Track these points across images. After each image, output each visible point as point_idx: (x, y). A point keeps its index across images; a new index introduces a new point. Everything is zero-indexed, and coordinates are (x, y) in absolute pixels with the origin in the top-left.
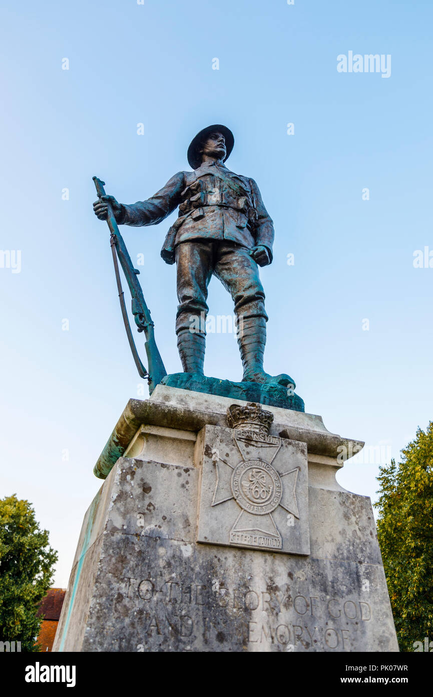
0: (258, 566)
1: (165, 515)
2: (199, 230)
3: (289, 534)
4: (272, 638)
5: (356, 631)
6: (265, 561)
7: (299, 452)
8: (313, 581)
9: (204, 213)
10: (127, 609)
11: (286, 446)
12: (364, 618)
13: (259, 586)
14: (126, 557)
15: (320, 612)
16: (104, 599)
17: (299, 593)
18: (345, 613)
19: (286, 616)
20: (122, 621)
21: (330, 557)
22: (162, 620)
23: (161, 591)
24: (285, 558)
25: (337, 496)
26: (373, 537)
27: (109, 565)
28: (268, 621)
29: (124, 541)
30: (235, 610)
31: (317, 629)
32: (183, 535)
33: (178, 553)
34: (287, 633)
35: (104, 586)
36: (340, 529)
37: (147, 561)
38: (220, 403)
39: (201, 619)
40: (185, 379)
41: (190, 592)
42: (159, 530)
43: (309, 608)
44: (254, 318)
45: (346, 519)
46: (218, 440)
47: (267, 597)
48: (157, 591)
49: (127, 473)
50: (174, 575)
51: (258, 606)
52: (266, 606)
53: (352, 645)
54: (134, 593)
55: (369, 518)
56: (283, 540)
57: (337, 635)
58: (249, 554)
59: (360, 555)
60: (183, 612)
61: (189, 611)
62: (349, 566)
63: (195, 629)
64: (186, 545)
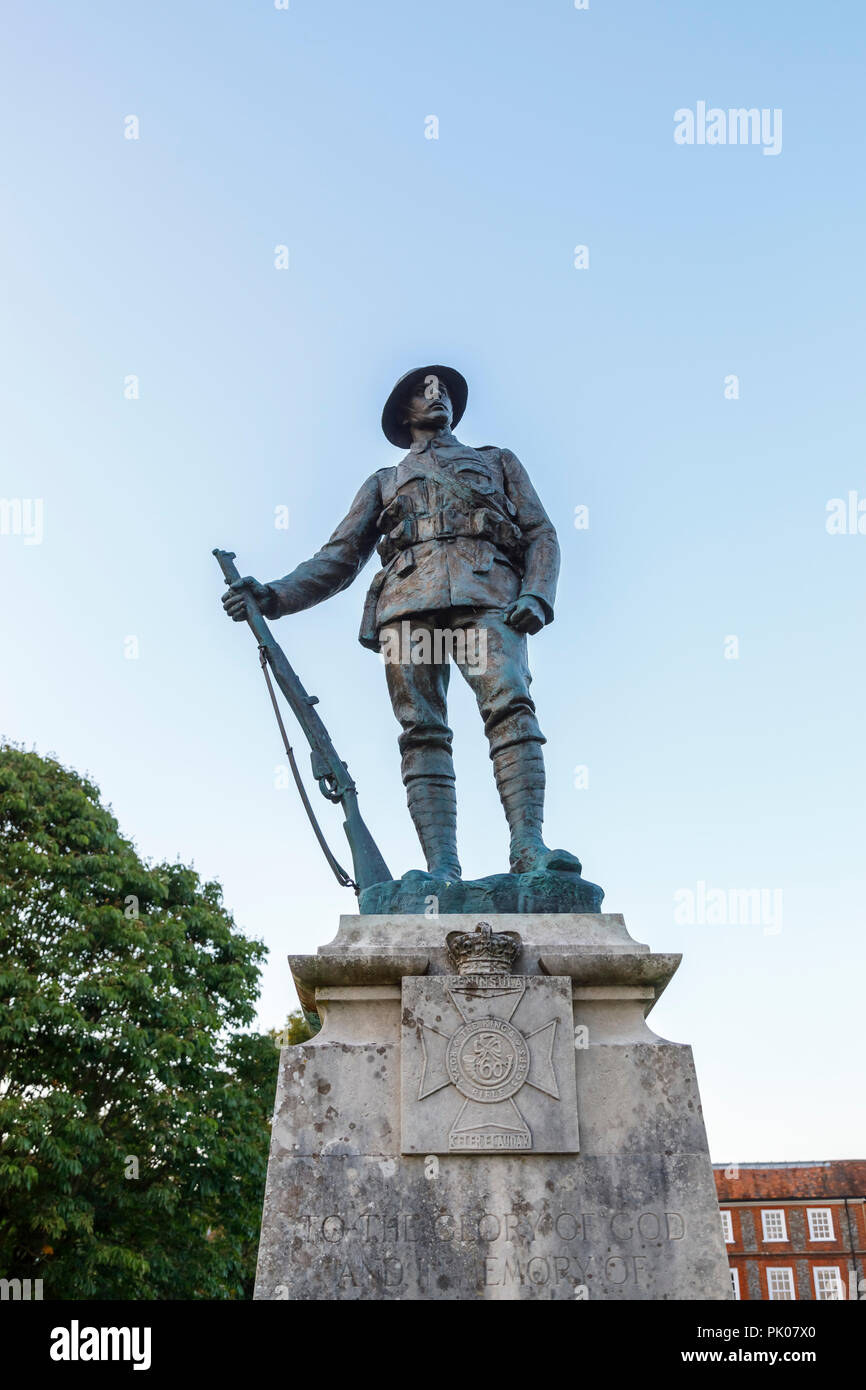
0: (499, 1179)
1: (354, 1122)
2: (409, 595)
3: (543, 1125)
4: (522, 1277)
5: (658, 1256)
6: (510, 1169)
7: (558, 993)
8: (586, 1190)
9: (414, 560)
10: (308, 1257)
11: (535, 988)
12: (671, 1236)
13: (500, 1207)
14: (302, 1189)
15: (598, 1233)
16: (277, 1248)
17: (564, 1209)
18: (640, 1232)
19: (542, 1245)
20: (304, 1273)
21: (615, 1151)
22: (359, 1267)
23: (355, 1228)
24: (541, 1161)
25: (630, 1053)
26: (692, 1111)
27: (279, 1201)
28: (515, 1254)
29: (297, 1166)
30: (463, 1244)
31: (593, 1259)
32: (381, 1147)
33: (375, 1174)
34: (544, 1265)
35: (275, 1230)
36: (635, 1103)
37: (331, 1190)
38: (442, 925)
39: (414, 1260)
40: (389, 893)
41: (396, 1225)
42: (346, 1144)
43: (581, 1230)
44: (514, 747)
45: (645, 1088)
46: (423, 998)
47: (513, 1220)
48: (348, 1229)
49: (293, 1070)
50: (371, 1205)
51: (499, 1234)
52: (512, 1232)
53: (650, 1277)
54: (317, 1235)
55: (688, 1080)
56: (535, 1135)
57: (625, 1264)
58: (482, 1163)
59: (668, 1142)
60: (388, 1254)
61: (396, 1252)
62: (649, 1159)
63: (405, 1275)
64: (386, 1160)
